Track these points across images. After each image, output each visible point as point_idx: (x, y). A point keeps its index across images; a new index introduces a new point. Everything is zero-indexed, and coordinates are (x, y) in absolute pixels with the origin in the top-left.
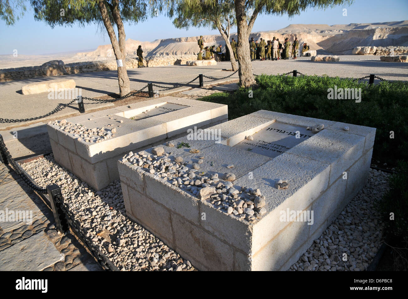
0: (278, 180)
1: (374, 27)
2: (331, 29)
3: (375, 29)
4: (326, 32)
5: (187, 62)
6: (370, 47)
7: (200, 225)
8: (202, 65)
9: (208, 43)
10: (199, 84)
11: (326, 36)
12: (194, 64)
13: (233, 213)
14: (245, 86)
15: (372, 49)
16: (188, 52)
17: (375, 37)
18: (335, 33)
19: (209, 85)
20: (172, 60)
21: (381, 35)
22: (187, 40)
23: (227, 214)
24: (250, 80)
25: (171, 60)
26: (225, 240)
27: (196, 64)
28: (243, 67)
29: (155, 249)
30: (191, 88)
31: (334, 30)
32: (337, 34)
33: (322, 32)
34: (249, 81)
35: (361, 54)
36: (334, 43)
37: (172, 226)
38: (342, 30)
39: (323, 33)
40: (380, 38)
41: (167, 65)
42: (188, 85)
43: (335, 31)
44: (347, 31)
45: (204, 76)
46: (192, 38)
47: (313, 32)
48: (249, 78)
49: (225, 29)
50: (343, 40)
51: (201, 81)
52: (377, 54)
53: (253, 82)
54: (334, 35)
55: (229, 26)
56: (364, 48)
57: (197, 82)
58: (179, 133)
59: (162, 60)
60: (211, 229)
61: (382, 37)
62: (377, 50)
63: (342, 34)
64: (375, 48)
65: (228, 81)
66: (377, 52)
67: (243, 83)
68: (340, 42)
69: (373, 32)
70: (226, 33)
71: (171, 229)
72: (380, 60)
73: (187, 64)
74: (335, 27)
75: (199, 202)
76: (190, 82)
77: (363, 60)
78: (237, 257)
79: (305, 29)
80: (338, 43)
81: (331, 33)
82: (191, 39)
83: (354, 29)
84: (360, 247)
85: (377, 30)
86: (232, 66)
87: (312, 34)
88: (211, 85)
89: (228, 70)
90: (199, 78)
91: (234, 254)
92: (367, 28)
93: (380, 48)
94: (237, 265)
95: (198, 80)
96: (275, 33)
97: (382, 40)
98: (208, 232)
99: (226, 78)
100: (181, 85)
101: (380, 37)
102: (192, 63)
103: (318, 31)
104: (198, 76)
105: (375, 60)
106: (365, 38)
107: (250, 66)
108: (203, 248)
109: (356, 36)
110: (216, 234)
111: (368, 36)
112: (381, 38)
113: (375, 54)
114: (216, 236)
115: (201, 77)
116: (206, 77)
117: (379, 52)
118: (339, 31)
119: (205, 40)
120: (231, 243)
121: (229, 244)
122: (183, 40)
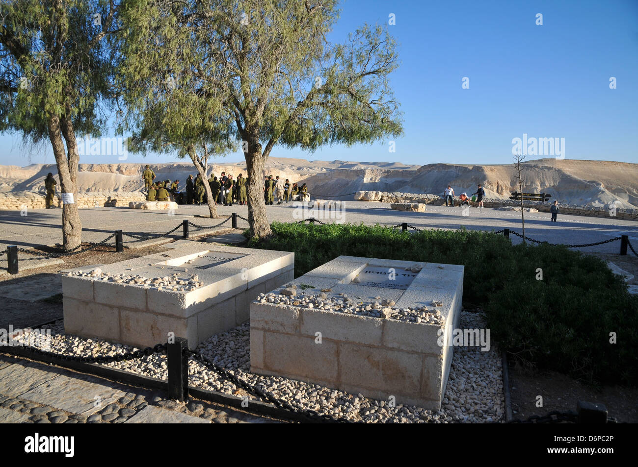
0: (432, 301)
1: (363, 167)
2: (311, 166)
3: (365, 170)
4: (305, 169)
5: (131, 203)
6: (375, 192)
7: (383, 345)
8: (156, 209)
9: (128, 175)
10: (182, 234)
11: (305, 175)
12: (142, 207)
13: (421, 322)
14: (259, 236)
15: (377, 195)
16: (93, 189)
17: (366, 180)
18: (316, 171)
19: (195, 235)
20: (102, 199)
21: (372, 178)
22: (91, 168)
23: (418, 324)
24: (266, 229)
25: (100, 199)
26: (413, 351)
27: (145, 207)
28: (256, 211)
29: (316, 392)
30: (172, 239)
31: (315, 167)
32: (319, 173)
33: (299, 169)
34: (264, 229)
35: (365, 201)
36: (316, 184)
37: (338, 360)
38: (325, 169)
39: (300, 171)
40: (371, 182)
41: (93, 207)
42: (167, 235)
43: (317, 168)
44: (331, 170)
45: (190, 223)
46: (101, 166)
47: (288, 169)
48: (264, 226)
49: (200, 159)
50: (327, 181)
51: (186, 231)
52: (383, 201)
53: (269, 231)
54: (315, 175)
55: (206, 155)
56: (368, 192)
57: (180, 232)
58: (257, 284)
59: (86, 199)
60: (395, 345)
61: (373, 179)
62: (382, 197)
63: (325, 174)
64: (380, 194)
65: (219, 230)
66: (383, 198)
67: (256, 231)
68: (324, 183)
69: (362, 173)
70: (201, 164)
71: (336, 365)
72: (390, 208)
73: (131, 206)
74: (316, 163)
75: (385, 321)
76: (171, 232)
77: (370, 207)
78: (426, 363)
79: (277, 164)
80: (320, 185)
81: (311, 170)
82: (99, 167)
83: (340, 167)
84: (487, 364)
85: (367, 171)
86: (210, 211)
87: (285, 171)
88: (199, 237)
89: (203, 217)
90: (183, 226)
91: (422, 361)
92: (355, 168)
93: (386, 193)
94: (425, 371)
95: (182, 229)
96: (235, 166)
97: (374, 183)
98: (392, 349)
99: (215, 227)
100: (156, 236)
101: (371, 179)
102: (140, 204)
103: (294, 168)
104: (182, 222)
105: (384, 208)
106: (355, 180)
107: (264, 210)
108: (383, 370)
109: (343, 177)
110: (403, 347)
111: (357, 178)
112: (373, 182)
113: (381, 200)
114: (402, 350)
115: (185, 224)
116: (192, 224)
117: (385, 198)
118: (322, 169)
119: (124, 171)
120: (420, 351)
121: (417, 353)
122: (85, 168)
